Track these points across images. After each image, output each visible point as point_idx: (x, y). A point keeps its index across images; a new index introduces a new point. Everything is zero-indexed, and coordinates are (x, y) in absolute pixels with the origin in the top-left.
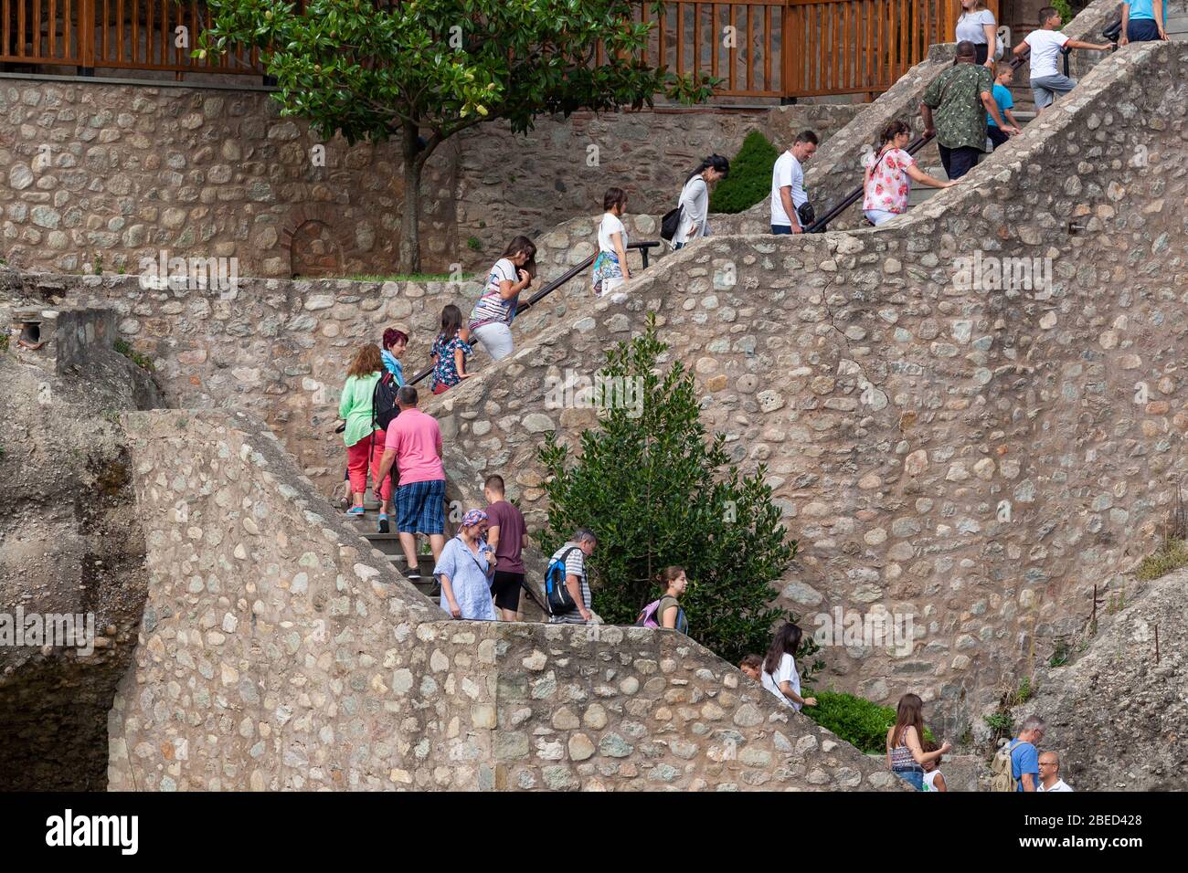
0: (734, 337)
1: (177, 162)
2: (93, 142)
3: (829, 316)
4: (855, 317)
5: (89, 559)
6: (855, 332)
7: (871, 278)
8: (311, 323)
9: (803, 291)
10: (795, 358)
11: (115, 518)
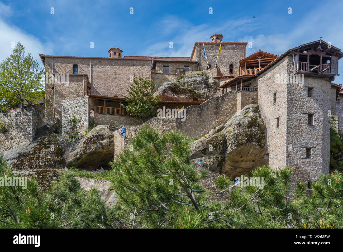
0: (155, 124)
1: (128, 122)
2: (121, 120)
3: (163, 123)
4: (165, 123)
5: (110, 142)
6: (165, 124)
7: (166, 120)
8: (131, 129)
9: (161, 121)
10: (160, 126)
11: (112, 139)
